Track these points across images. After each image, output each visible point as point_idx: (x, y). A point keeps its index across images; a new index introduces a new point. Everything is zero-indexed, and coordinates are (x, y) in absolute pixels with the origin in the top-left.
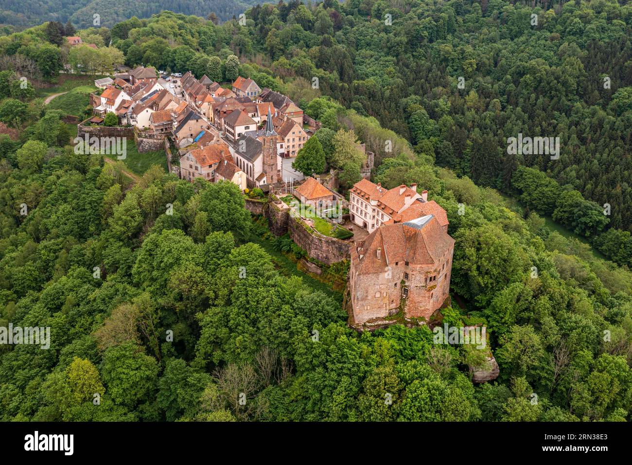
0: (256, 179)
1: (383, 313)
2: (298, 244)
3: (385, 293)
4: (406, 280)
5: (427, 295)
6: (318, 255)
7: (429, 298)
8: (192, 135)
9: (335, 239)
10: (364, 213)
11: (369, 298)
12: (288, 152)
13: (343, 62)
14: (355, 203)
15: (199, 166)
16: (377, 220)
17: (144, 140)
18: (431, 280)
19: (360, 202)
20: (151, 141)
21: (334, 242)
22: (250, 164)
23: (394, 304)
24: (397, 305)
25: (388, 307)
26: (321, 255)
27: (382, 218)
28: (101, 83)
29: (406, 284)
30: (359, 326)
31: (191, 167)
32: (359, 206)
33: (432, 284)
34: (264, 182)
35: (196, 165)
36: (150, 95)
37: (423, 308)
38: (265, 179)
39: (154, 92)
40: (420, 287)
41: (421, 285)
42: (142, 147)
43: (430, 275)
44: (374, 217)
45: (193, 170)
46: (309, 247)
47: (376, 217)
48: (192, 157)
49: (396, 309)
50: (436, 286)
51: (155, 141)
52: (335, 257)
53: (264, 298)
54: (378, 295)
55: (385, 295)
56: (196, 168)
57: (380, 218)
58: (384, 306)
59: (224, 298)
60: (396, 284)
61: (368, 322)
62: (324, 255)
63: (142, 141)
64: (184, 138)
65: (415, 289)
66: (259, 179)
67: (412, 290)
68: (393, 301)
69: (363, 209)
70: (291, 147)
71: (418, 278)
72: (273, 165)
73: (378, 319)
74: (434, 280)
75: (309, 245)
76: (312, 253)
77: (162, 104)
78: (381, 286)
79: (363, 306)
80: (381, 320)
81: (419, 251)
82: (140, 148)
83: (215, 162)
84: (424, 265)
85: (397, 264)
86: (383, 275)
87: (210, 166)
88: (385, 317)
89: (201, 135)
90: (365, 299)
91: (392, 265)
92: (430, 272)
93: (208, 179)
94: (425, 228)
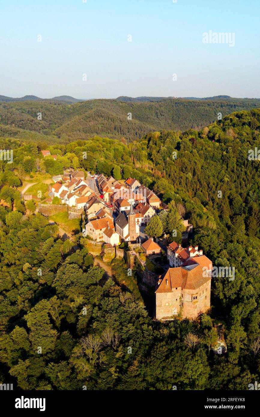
0: (125, 238)
1: (170, 314)
4: (182, 298)
5: (193, 306)
6: (146, 281)
8: (95, 212)
10: (173, 260)
11: (163, 306)
12: (146, 223)
14: (169, 254)
16: (178, 264)
17: (72, 212)
18: (194, 299)
20: (75, 213)
21: (153, 275)
22: (122, 229)
24: (178, 311)
25: (173, 311)
27: (180, 263)
28: (56, 178)
29: (182, 300)
30: (158, 320)
31: (91, 230)
32: (171, 256)
33: (195, 300)
35: (93, 229)
36: (78, 187)
37: (191, 313)
38: (129, 238)
39: (80, 186)
40: (189, 302)
41: (189, 301)
42: (71, 216)
43: (193, 296)
44: (177, 262)
46: (142, 277)
48: (91, 224)
50: (197, 302)
51: (77, 213)
54: (167, 304)
55: (171, 305)
56: (93, 231)
58: (171, 311)
60: (177, 300)
61: (163, 318)
63: (70, 213)
64: (91, 213)
65: (187, 302)
66: (126, 238)
67: (185, 303)
68: (175, 309)
69: (173, 257)
70: (147, 220)
71: (188, 297)
72: (133, 230)
73: (167, 318)
74: (196, 298)
75: (142, 275)
77: (83, 193)
78: (168, 300)
79: (160, 310)
80: (169, 318)
81: (188, 282)
82: (69, 217)
83: (104, 227)
84: (190, 290)
85: (176, 289)
86: (169, 294)
87: (101, 230)
88: (172, 316)
89: (100, 212)
90: (160, 306)
91: (174, 289)
92: (193, 294)
93: (99, 236)
94: (192, 271)
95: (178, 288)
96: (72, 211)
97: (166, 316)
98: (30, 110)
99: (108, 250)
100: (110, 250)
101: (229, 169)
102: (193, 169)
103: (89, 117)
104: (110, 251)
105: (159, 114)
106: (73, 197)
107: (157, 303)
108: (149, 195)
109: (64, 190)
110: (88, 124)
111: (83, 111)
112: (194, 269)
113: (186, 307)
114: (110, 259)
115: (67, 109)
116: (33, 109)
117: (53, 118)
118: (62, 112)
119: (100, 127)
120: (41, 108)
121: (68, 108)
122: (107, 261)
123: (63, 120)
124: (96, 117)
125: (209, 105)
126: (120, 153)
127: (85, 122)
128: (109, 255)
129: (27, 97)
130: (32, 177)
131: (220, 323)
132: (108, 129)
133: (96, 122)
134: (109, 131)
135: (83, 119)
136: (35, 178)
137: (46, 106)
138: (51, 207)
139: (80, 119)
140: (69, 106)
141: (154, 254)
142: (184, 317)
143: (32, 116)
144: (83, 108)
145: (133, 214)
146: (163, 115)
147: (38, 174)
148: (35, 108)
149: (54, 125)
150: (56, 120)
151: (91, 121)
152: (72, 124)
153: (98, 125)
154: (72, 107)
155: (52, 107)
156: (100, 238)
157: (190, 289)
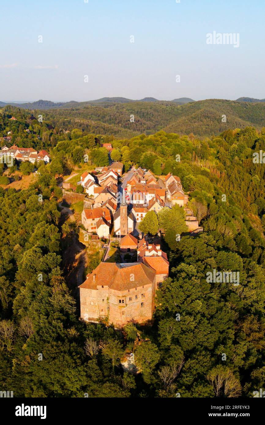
0: (116, 231)
1: (96, 316)
5: (119, 311)
7: (120, 314)
11: (87, 304)
17: (86, 202)
18: (120, 302)
23: (104, 313)
25: (98, 313)
31: (84, 218)
33: (122, 305)
37: (118, 319)
38: (119, 231)
41: (115, 304)
43: (119, 299)
48: (84, 213)
54: (92, 304)
55: (96, 304)
60: (103, 300)
64: (98, 203)
67: (111, 306)
68: (102, 310)
71: (113, 299)
72: (124, 224)
74: (123, 302)
77: (106, 183)
78: (93, 298)
79: (84, 308)
83: (97, 218)
84: (116, 291)
85: (103, 287)
86: (94, 291)
87: (93, 220)
88: (97, 319)
90: (85, 304)
91: (100, 287)
92: (120, 297)
93: (91, 226)
94: (125, 269)
95: (105, 286)
96: (86, 200)
97: (91, 317)
98: (139, 110)
99: (93, 241)
100: (94, 241)
103: (195, 118)
104: (95, 243)
106: (93, 186)
107: (81, 300)
108: (175, 192)
109: (89, 180)
110: (192, 125)
111: (192, 112)
112: (129, 268)
113: (112, 311)
114: (94, 251)
115: (175, 110)
116: (143, 110)
117: (160, 119)
118: (170, 113)
119: (204, 129)
120: (150, 109)
121: (177, 109)
122: (91, 253)
123: (170, 122)
124: (202, 118)
126: (181, 149)
127: (190, 123)
128: (94, 247)
129: (146, 99)
130: (80, 167)
131: (148, 338)
132: (211, 130)
133: (201, 123)
134: (213, 132)
135: (188, 119)
136: (83, 168)
137: (155, 107)
138: (74, 195)
139: (185, 120)
140: (179, 106)
141: (129, 250)
142: (110, 323)
143: (140, 116)
144: (192, 109)
145: (124, 206)
147: (86, 165)
148: (144, 109)
149: (160, 126)
150: (163, 121)
151: (196, 122)
152: (176, 125)
153: (202, 126)
154: (181, 108)
155: (161, 107)
156: (92, 228)
157: (115, 289)
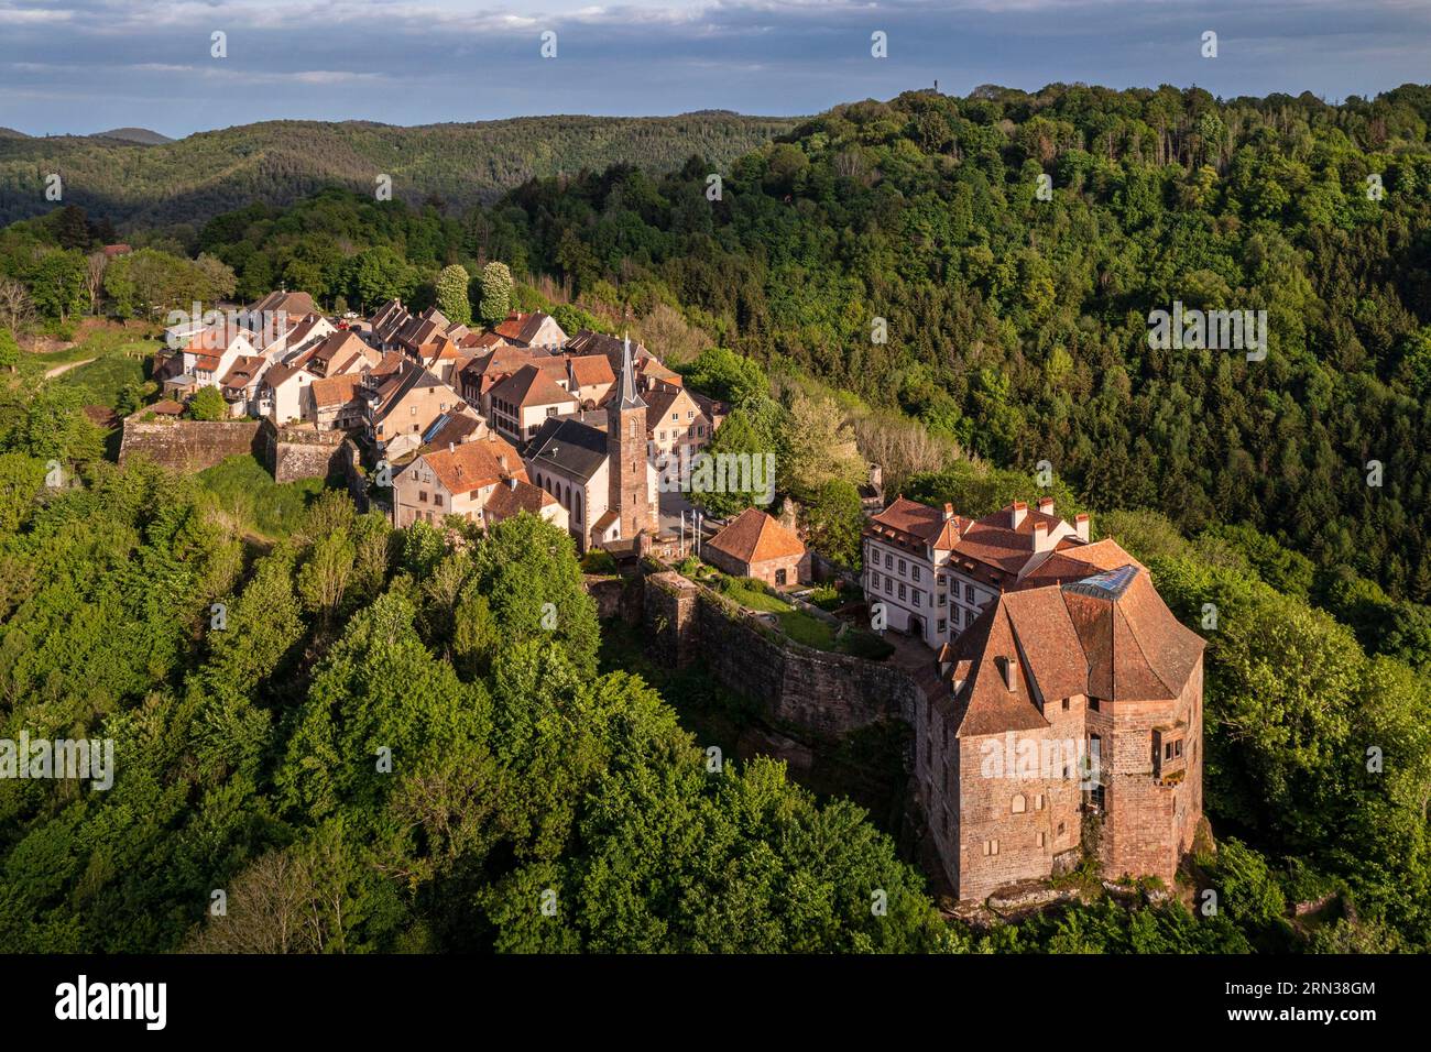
0: (594, 528)
1: (1037, 869)
2: (736, 686)
3: (1039, 799)
5: (1161, 802)
6: (803, 710)
7: (1167, 814)
8: (416, 428)
9: (850, 659)
10: (909, 590)
11: (996, 815)
13: (742, 291)
14: (881, 567)
15: (444, 493)
16: (954, 606)
17: (293, 447)
18: (1167, 755)
19: (896, 561)
20: (309, 449)
21: (847, 668)
23: (1066, 837)
24: (1072, 839)
25: (1049, 845)
26: (810, 711)
30: (970, 910)
31: (423, 497)
32: (895, 573)
33: (1173, 765)
34: (615, 533)
35: (438, 492)
36: (303, 348)
37: (1153, 848)
38: (616, 525)
39: (311, 343)
40: (1138, 776)
41: (1141, 770)
42: (287, 465)
43: (1164, 739)
44: (942, 598)
45: (430, 505)
46: (774, 690)
47: (949, 597)
48: (426, 470)
49: (1072, 851)
50: (1182, 772)
51: (321, 449)
52: (852, 711)
53: (686, 825)
54: (1019, 806)
55: (1038, 806)
56: (438, 501)
57: (962, 601)
58: (1040, 842)
59: (557, 836)
61: (998, 895)
62: (822, 709)
63: (286, 451)
64: (398, 434)
65: (1125, 783)
66: (601, 526)
67: (1116, 787)
68: (1061, 826)
69: (908, 579)
71: (1131, 748)
72: (637, 487)
73: (1023, 887)
74: (1177, 753)
75: (773, 682)
76: (784, 706)
77: (334, 364)
79: (979, 840)
80: (1034, 889)
81: (1123, 663)
82: (281, 470)
84: (1146, 706)
85: (1065, 704)
87: (474, 495)
88: (1045, 878)
89: (440, 425)
90: (982, 818)
91: (1052, 708)
92: (1165, 729)
95: (1072, 702)
96: (295, 442)
97: (1014, 877)
101: (877, 294)
102: (734, 296)
105: (500, 166)
106: (295, 377)
107: (965, 800)
109: (243, 360)
112: (1130, 589)
113: (1123, 810)
125: (681, 130)
130: (63, 337)
138: (187, 434)
141: (782, 575)
142: (1110, 877)
146: (517, 170)
157: (1143, 696)
